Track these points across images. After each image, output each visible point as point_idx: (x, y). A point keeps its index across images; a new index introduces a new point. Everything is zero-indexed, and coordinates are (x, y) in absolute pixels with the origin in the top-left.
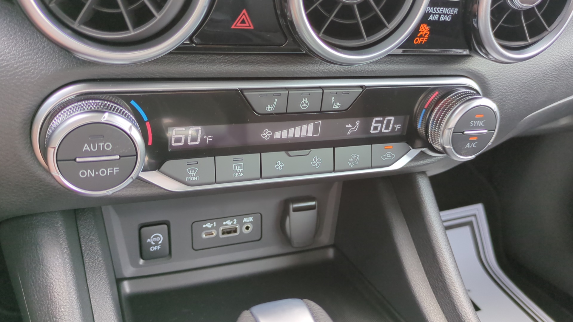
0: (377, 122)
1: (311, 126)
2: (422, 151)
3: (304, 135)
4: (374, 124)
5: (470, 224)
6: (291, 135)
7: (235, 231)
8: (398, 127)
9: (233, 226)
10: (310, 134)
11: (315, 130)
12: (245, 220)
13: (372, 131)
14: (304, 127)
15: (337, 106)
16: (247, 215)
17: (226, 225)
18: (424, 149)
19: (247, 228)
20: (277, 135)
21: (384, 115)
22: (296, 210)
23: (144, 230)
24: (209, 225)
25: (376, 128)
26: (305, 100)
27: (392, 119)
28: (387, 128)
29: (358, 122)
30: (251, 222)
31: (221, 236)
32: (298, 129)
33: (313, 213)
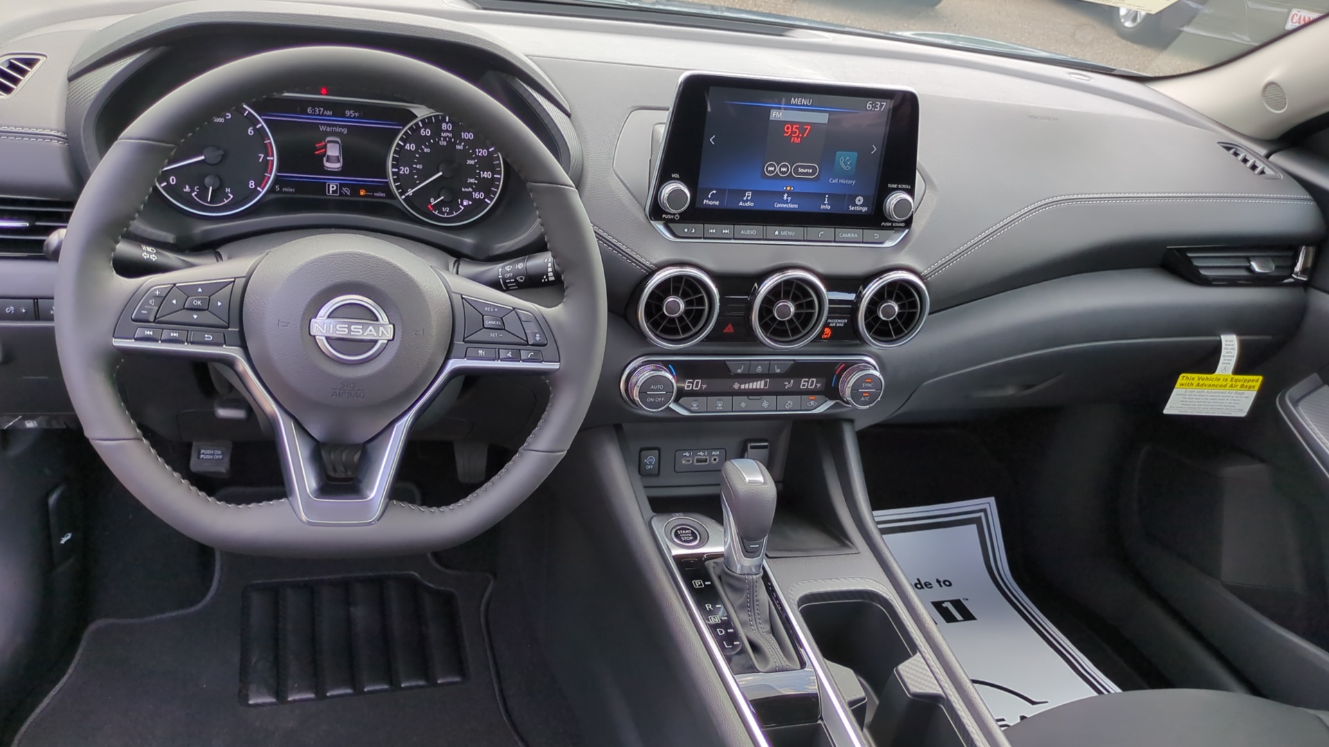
0: (804, 381)
1: (763, 382)
2: (837, 403)
3: (758, 387)
4: (802, 383)
5: (977, 521)
6: (751, 387)
7: (706, 461)
8: (819, 385)
9: (704, 457)
10: (762, 387)
11: (765, 385)
12: (713, 453)
13: (801, 387)
14: (759, 382)
15: (778, 371)
16: (716, 449)
17: (700, 455)
18: (838, 401)
19: (715, 460)
20: (743, 387)
21: (809, 378)
22: (752, 447)
23: (643, 453)
24: (687, 454)
25: (804, 385)
26: (759, 367)
27: (815, 380)
28: (811, 385)
29: (792, 381)
30: (717, 455)
31: (695, 463)
32: (755, 383)
33: (765, 451)
